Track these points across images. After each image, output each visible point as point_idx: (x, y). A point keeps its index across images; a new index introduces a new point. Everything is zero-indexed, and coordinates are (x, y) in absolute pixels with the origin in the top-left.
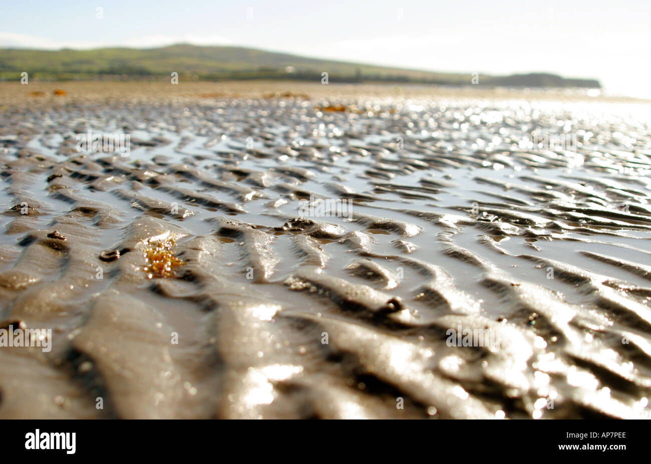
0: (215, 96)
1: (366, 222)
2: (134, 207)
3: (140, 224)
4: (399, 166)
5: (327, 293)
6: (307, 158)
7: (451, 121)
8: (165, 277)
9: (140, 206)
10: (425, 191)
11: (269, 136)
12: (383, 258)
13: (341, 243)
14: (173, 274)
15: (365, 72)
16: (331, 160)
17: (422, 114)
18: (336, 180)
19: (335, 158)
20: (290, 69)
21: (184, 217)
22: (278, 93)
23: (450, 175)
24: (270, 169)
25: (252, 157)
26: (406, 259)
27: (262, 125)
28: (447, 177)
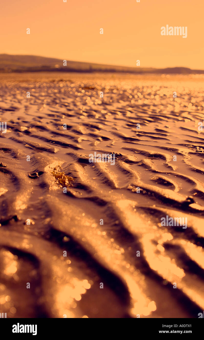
0: (27, 81)
1: (145, 153)
2: (27, 147)
3: (39, 158)
4: (140, 121)
5: (153, 194)
6: (93, 117)
7: (149, 94)
8: (68, 187)
9: (30, 147)
10: (161, 135)
11: (66, 104)
12: (165, 173)
13: (140, 165)
14: (71, 185)
15: (94, 67)
16: (105, 118)
17: (133, 91)
18: (115, 129)
19: (106, 116)
20: (57, 66)
21: (55, 152)
22: (57, 80)
23: (167, 126)
24: (80, 124)
25: (66, 117)
26: (176, 174)
27: (59, 99)
28: (166, 127)
